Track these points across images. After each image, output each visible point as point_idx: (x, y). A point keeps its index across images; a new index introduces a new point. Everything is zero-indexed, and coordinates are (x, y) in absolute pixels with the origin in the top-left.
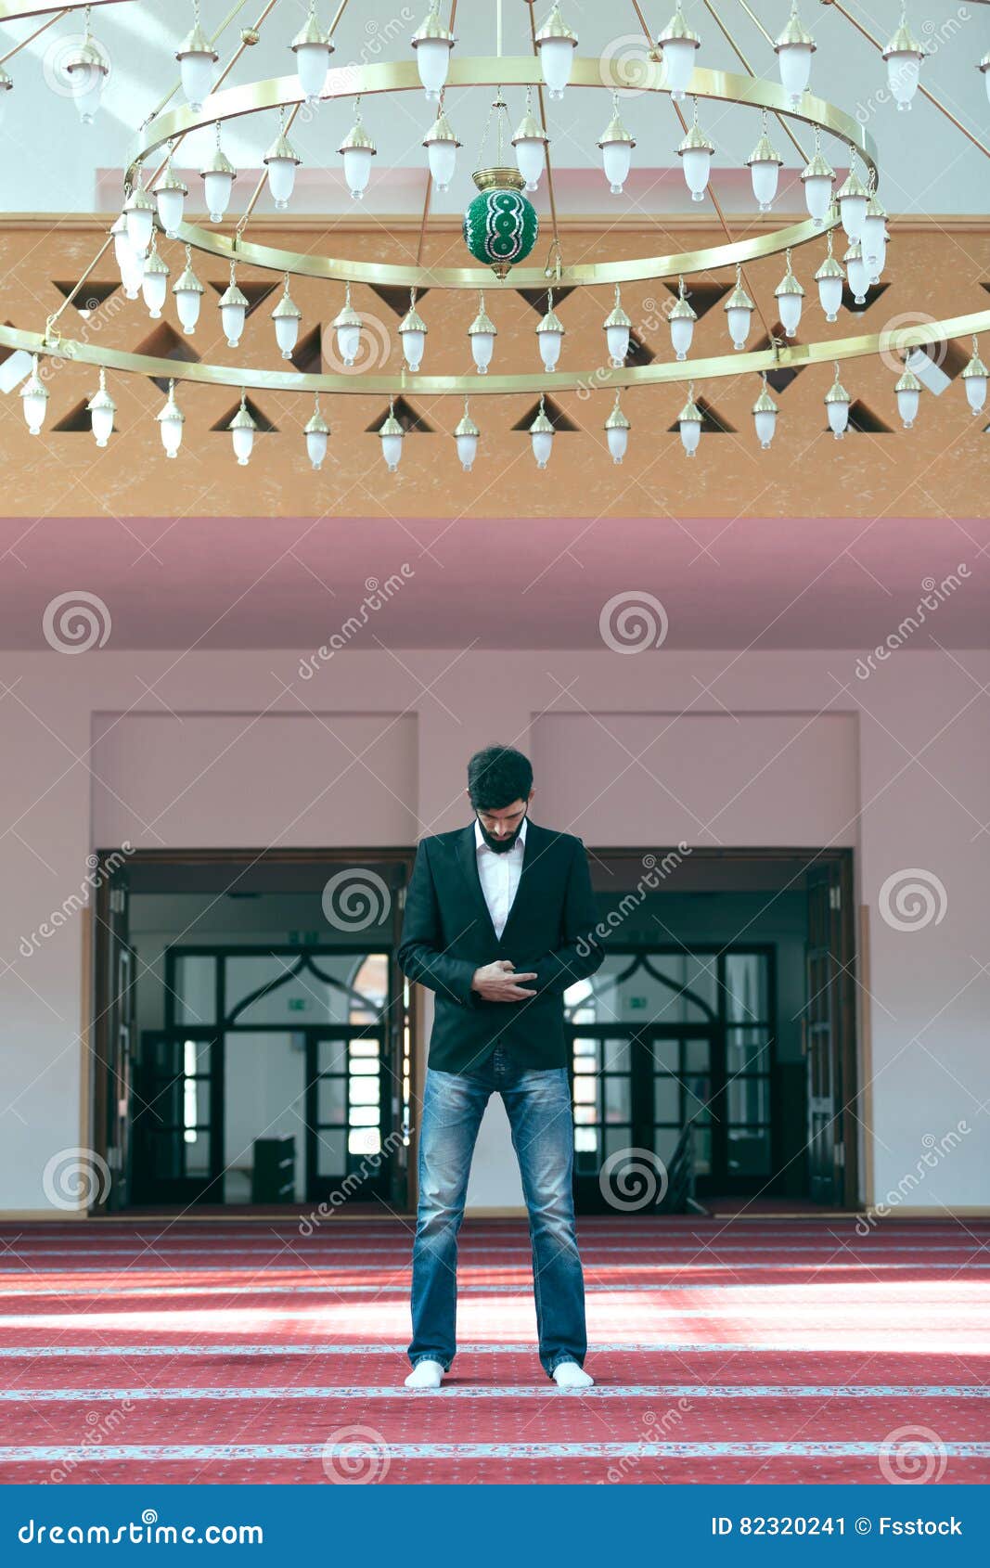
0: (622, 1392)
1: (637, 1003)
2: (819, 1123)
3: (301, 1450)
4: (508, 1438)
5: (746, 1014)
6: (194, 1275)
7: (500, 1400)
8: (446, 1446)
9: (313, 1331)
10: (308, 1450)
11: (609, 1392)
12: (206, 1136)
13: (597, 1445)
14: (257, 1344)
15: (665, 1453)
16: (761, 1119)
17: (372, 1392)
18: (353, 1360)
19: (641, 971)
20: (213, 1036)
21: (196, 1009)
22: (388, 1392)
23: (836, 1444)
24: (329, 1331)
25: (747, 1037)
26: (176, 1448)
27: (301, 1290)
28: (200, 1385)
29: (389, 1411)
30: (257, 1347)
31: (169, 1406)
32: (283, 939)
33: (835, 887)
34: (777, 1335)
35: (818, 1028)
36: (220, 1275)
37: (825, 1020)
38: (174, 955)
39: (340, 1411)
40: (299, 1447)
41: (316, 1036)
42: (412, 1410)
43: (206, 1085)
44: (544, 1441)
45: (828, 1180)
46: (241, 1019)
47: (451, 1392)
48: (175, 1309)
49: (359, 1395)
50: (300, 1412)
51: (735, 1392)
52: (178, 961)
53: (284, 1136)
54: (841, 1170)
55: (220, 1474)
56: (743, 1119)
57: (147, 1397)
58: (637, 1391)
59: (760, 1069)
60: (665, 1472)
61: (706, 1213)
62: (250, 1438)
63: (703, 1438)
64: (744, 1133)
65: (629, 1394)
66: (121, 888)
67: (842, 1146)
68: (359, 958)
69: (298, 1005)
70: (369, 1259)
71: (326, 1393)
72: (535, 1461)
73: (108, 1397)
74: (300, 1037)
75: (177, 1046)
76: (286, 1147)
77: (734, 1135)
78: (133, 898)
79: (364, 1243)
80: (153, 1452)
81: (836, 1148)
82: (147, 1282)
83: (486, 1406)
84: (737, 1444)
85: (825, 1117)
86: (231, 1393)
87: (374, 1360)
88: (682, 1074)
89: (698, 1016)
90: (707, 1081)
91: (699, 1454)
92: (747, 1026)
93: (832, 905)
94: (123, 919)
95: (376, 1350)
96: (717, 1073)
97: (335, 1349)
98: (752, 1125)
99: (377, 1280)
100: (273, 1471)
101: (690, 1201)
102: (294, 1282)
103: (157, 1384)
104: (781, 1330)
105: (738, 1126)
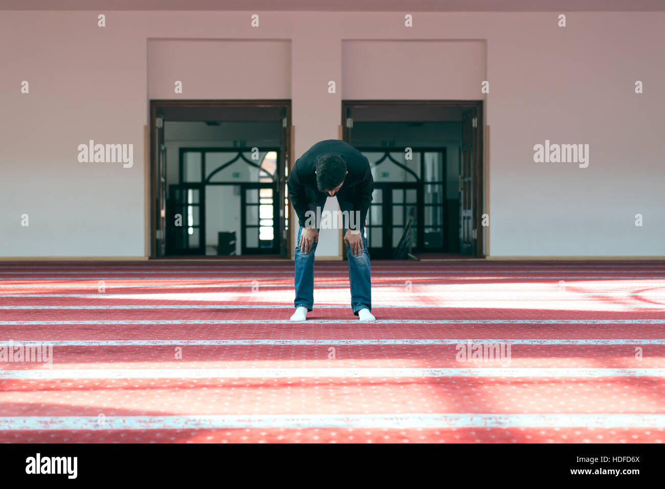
0: (385, 322)
1: (385, 175)
2: (466, 221)
3: (249, 342)
4: (337, 338)
5: (433, 178)
6: (196, 280)
7: (333, 325)
8: (310, 341)
9: (250, 301)
10: (251, 342)
11: (380, 322)
12: (197, 230)
13: (376, 340)
14: (226, 305)
15: (405, 343)
16: (439, 223)
17: (277, 322)
18: (268, 311)
19: (387, 159)
20: (200, 187)
21: (193, 175)
22: (284, 322)
23: (479, 340)
24: (257, 301)
25: (433, 189)
26: (194, 341)
27: (244, 286)
28: (202, 319)
29: (285, 328)
30: (226, 306)
31: (189, 326)
32: (230, 145)
33: (475, 118)
34: (451, 302)
35: (466, 180)
36: (208, 280)
37: (469, 176)
38: (183, 151)
39: (264, 328)
40: (247, 341)
41: (245, 187)
42: (295, 328)
43: (197, 208)
44: (352, 339)
45: (469, 245)
46: (212, 180)
47: (311, 322)
48: (189, 293)
49: (272, 323)
50: (247, 328)
51: (434, 322)
52: (185, 154)
53: (231, 231)
54: (475, 241)
55: (214, 350)
56: (431, 224)
57: (180, 323)
58: (392, 321)
59: (439, 202)
60: (406, 350)
61: (416, 259)
62: (226, 337)
63: (422, 338)
64: (431, 230)
65: (388, 323)
66: (160, 117)
67: (476, 231)
68: (264, 153)
69: (236, 175)
70: (272, 275)
71: (257, 322)
72: (350, 346)
73: (163, 323)
74: (238, 188)
75: (184, 191)
76: (232, 236)
77: (427, 231)
78: (166, 123)
79: (270, 269)
80: (185, 342)
81: (473, 231)
82: (175, 283)
83: (327, 327)
84: (436, 340)
85: (469, 218)
86: (216, 322)
87: (278, 311)
88: (404, 204)
89: (412, 179)
90: (416, 208)
91: (420, 343)
92: (433, 183)
93: (474, 125)
94: (162, 130)
95: (277, 307)
96: (420, 204)
97: (260, 307)
98: (435, 226)
99: (276, 282)
100: (237, 349)
101: (410, 255)
102: (240, 283)
103: (184, 319)
104: (451, 300)
105: (429, 227)
